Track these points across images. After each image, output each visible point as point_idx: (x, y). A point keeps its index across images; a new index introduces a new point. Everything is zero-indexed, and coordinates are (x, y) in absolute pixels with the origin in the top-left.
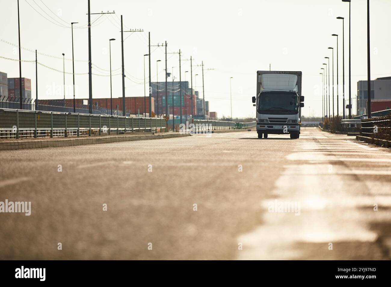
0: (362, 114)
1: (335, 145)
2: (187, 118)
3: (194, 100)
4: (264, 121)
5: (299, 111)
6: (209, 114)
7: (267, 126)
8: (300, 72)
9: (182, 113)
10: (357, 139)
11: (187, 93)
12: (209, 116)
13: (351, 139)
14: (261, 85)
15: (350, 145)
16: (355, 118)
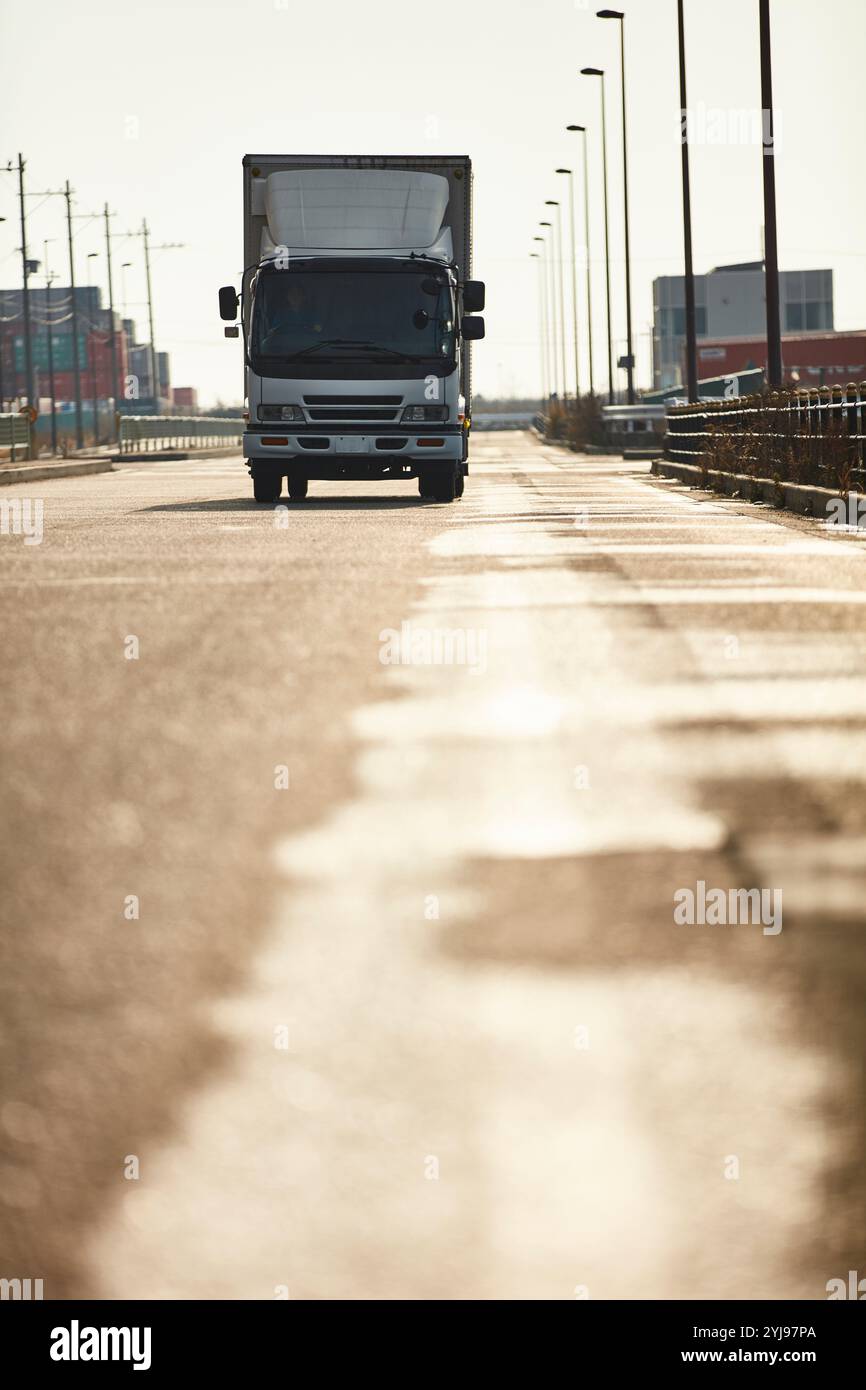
0: (670, 387)
1: (583, 494)
2: (99, 409)
3: (120, 351)
4: (280, 411)
5: (458, 359)
6: (171, 394)
7: (299, 440)
8: (463, 162)
9: (82, 392)
10: (655, 470)
11: (95, 327)
12: (168, 403)
13: (634, 473)
14: (264, 228)
15: (632, 494)
16: (647, 401)
